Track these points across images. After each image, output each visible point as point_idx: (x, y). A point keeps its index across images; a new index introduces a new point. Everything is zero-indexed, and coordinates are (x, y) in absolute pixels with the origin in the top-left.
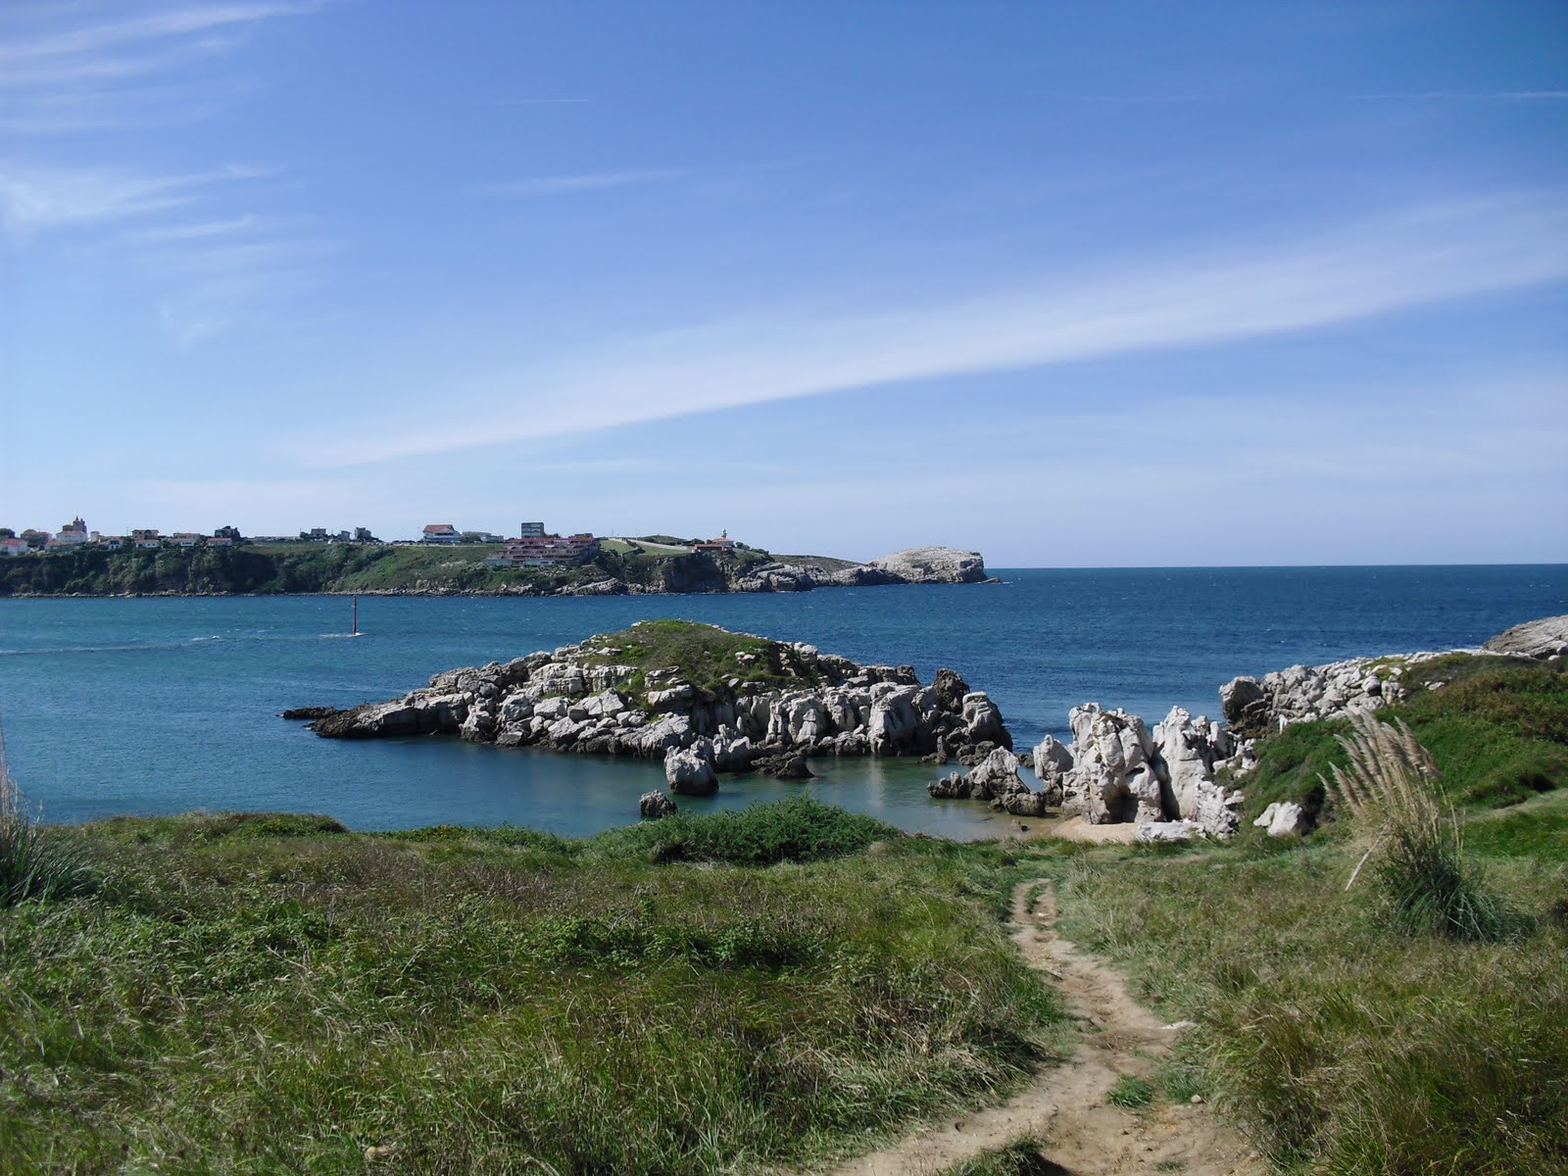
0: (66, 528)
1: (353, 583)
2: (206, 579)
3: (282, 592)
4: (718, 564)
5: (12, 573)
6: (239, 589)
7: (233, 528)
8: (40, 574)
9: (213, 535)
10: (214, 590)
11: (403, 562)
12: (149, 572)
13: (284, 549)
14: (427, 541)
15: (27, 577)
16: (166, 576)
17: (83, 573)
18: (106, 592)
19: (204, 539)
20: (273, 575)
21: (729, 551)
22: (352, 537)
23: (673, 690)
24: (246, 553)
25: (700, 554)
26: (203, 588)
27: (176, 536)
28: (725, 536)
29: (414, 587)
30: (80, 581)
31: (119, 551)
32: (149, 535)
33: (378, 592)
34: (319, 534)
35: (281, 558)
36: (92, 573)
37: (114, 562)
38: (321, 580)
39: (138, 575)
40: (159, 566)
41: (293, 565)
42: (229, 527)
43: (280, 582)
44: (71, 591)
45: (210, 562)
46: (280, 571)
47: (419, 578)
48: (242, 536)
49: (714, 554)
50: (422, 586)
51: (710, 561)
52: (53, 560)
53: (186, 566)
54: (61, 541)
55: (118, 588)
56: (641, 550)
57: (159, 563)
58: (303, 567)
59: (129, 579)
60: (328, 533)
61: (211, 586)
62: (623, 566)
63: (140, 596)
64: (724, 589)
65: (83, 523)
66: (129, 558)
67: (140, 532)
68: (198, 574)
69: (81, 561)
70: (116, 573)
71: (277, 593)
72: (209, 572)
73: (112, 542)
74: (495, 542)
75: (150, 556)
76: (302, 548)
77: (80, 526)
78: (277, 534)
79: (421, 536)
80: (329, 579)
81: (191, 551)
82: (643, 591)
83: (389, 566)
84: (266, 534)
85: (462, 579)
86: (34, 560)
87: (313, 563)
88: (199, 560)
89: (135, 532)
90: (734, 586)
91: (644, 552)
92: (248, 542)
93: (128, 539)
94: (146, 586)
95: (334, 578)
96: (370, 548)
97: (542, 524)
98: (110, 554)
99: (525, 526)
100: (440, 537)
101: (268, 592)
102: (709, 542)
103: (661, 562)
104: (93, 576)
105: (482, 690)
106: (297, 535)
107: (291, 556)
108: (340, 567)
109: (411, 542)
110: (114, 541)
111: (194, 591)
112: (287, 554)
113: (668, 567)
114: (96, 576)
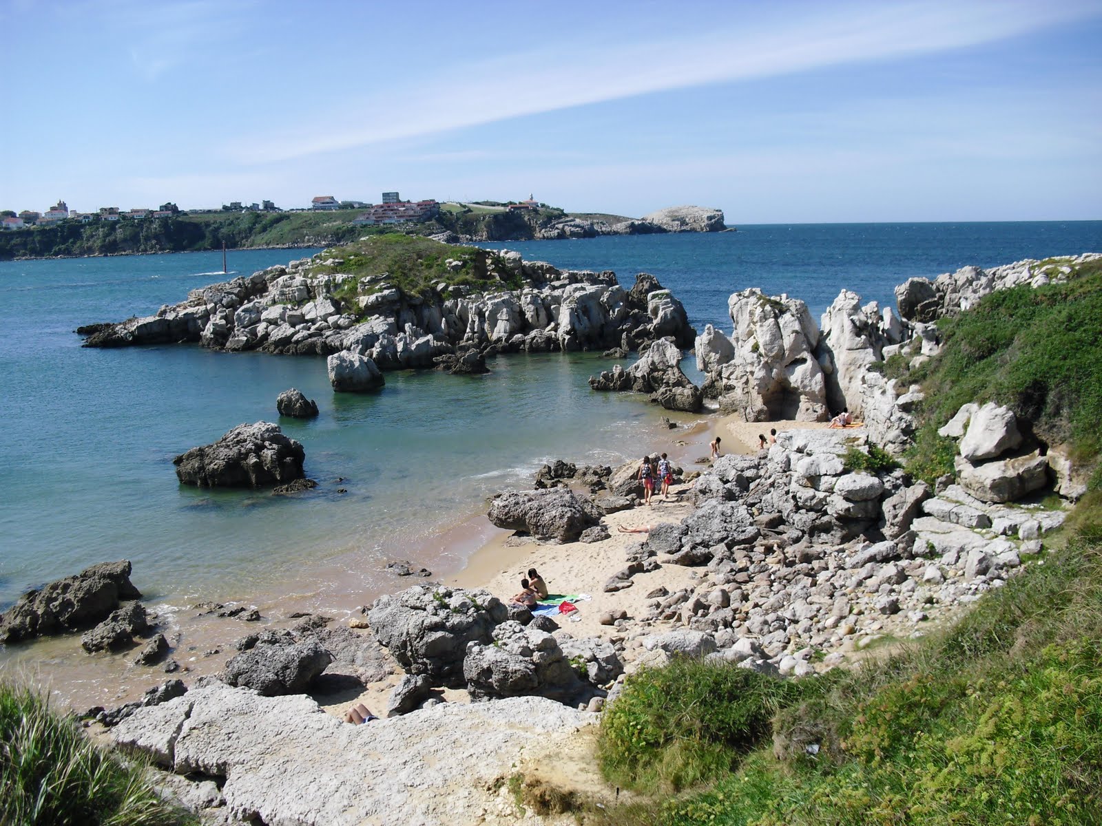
0: (53, 209)
1: (260, 240)
2: (154, 242)
3: (210, 249)
4: (526, 219)
5: (13, 242)
6: (177, 248)
7: (172, 204)
8: (33, 242)
9: (158, 210)
10: (160, 249)
11: (297, 223)
12: (111, 238)
13: (211, 218)
14: (315, 208)
15: (24, 245)
16: (125, 240)
17: (64, 240)
18: (82, 254)
19: (152, 212)
20: (202, 237)
21: (534, 210)
22: (261, 207)
23: (380, 294)
24: (182, 222)
25: (513, 212)
26: (152, 248)
27: (133, 211)
28: (532, 199)
29: (303, 242)
30: (63, 247)
31: (90, 224)
32: (112, 211)
33: (278, 246)
34: (237, 206)
35: (208, 225)
36: (71, 240)
37: (86, 232)
38: (237, 239)
39: (105, 241)
40: (119, 234)
41: (217, 229)
42: (169, 204)
43: (207, 243)
44: (56, 254)
45: (156, 228)
46: (208, 234)
47: (307, 235)
48: (179, 210)
49: (523, 212)
50: (309, 241)
51: (520, 217)
52: (43, 232)
53: (139, 233)
54: (49, 218)
55: (90, 250)
56: (470, 210)
57: (119, 231)
58: (224, 230)
59: (99, 243)
60: (243, 205)
61: (158, 246)
62: (456, 222)
63: (106, 256)
64: (531, 237)
65: (65, 204)
66: (98, 228)
67: (106, 210)
68: (147, 239)
69: (62, 232)
70: (88, 240)
71: (206, 249)
72: (156, 237)
73: (84, 218)
74: (364, 207)
75: (113, 226)
76: (224, 216)
77: (62, 206)
78: (207, 208)
79: (311, 205)
80: (243, 238)
81: (142, 221)
82: (471, 240)
83: (285, 226)
84: (198, 208)
85: (338, 234)
86: (29, 233)
87: (232, 227)
88: (148, 228)
89: (101, 209)
90: (538, 235)
91: (472, 211)
92: (185, 214)
93: (97, 215)
94: (110, 248)
95: (247, 238)
96: (272, 215)
97: (397, 194)
98: (83, 226)
99: (385, 195)
100: (323, 205)
101: (199, 250)
102: (520, 203)
103: (484, 219)
104: (71, 243)
105: (224, 302)
106: (220, 207)
107: (215, 222)
108: (251, 229)
109: (303, 210)
110: (86, 217)
111: (145, 250)
112: (212, 221)
113: (488, 222)
114: (74, 243)
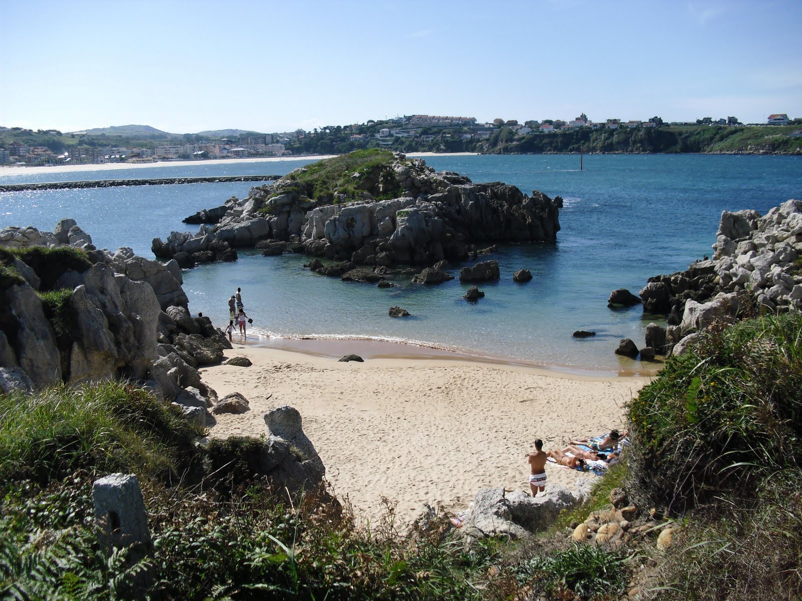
0: (577, 119)
1: (717, 146)
2: (639, 145)
3: (679, 152)
5: (544, 141)
6: (656, 150)
7: (659, 117)
8: (557, 142)
9: (647, 121)
10: (643, 151)
11: (745, 136)
12: (609, 141)
13: (684, 129)
14: (770, 124)
15: (551, 143)
16: (618, 143)
17: (578, 141)
18: (588, 152)
19: (642, 123)
20: (675, 143)
22: (726, 121)
24: (661, 131)
26: (637, 150)
27: (630, 122)
29: (746, 150)
30: (576, 146)
31: (596, 130)
32: (615, 121)
33: (728, 152)
34: (708, 120)
35: (680, 134)
36: (582, 142)
37: (594, 136)
38: (701, 146)
39: (605, 143)
40: (615, 138)
41: (687, 138)
42: (656, 117)
43: (678, 147)
44: (571, 151)
45: (641, 135)
46: (679, 141)
47: (750, 144)
48: (663, 122)
50: (751, 149)
52: (564, 135)
53: (629, 138)
54: (570, 126)
55: (593, 150)
57: (616, 136)
58: (692, 139)
59: (600, 144)
60: (713, 120)
61: (641, 149)
63: (604, 153)
65: (585, 116)
66: (601, 134)
67: (611, 121)
68: (635, 142)
69: (577, 135)
70: (594, 142)
71: (676, 152)
72: (641, 141)
73: (594, 126)
75: (611, 133)
76: (695, 128)
77: (584, 118)
78: (683, 121)
79: (766, 121)
80: (705, 145)
81: (633, 130)
83: (737, 137)
84: (678, 121)
85: (774, 145)
86: (554, 135)
87: (698, 136)
88: (636, 135)
89: (608, 120)
92: (667, 125)
93: (603, 125)
94: (608, 148)
95: (708, 145)
96: (733, 128)
98: (592, 132)
100: (777, 121)
101: (671, 152)
104: (583, 143)
106: (694, 121)
107: (686, 132)
108: (712, 139)
109: (757, 124)
110: (595, 125)
111: (632, 151)
112: (684, 132)
114: (584, 144)
